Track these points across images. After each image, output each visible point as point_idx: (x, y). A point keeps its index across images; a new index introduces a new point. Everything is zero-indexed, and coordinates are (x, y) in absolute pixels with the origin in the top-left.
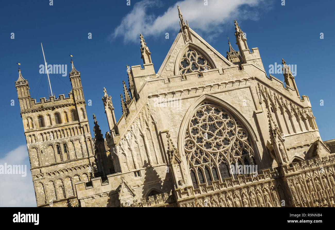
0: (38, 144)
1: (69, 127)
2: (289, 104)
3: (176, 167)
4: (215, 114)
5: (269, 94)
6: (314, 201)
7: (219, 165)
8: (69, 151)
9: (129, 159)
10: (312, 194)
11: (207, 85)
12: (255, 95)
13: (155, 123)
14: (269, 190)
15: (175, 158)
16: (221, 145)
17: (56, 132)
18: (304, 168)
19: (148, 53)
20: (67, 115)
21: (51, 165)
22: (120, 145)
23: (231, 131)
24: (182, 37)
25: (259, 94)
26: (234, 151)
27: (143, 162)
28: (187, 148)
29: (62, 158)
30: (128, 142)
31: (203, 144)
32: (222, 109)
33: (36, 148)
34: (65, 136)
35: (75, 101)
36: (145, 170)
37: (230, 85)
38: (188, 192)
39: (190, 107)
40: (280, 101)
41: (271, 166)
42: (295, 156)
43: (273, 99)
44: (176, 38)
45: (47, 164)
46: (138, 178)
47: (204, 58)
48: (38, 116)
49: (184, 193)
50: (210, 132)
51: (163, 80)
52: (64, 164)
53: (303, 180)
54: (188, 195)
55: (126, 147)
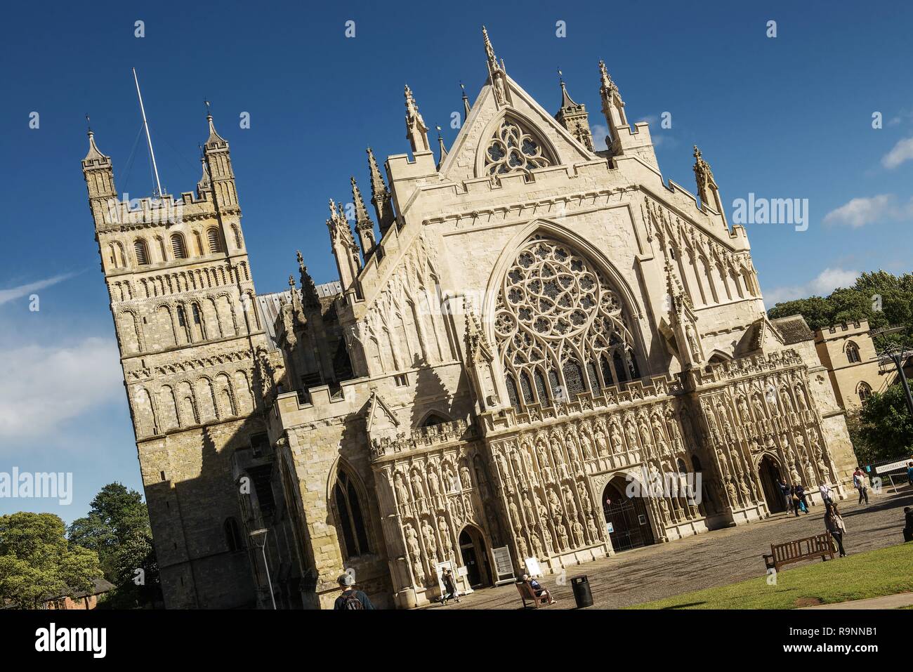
0: (136, 303)
1: (205, 266)
2: (706, 242)
3: (483, 368)
4: (557, 261)
5: (668, 221)
6: (750, 440)
7: (564, 364)
8: (205, 320)
9: (385, 351)
10: (747, 427)
11: (542, 200)
12: (639, 223)
13: (436, 277)
14: (663, 417)
15: (481, 351)
16: (568, 325)
17: (176, 277)
18: (733, 374)
19: (423, 128)
20: (199, 240)
21: (167, 351)
22: (366, 321)
23: (589, 296)
24: (491, 95)
25: (647, 220)
26: (594, 338)
27: (413, 357)
28: (500, 330)
29: (189, 335)
30: (381, 316)
31: (533, 321)
32: (570, 250)
33: (133, 312)
34: (197, 286)
35: (217, 208)
36: (416, 373)
37: (590, 200)
38: (506, 419)
39: (507, 244)
40: (689, 236)
41: (666, 370)
42: (715, 350)
43: (675, 231)
44: (479, 97)
45: (156, 347)
46: (403, 388)
47: (536, 141)
48: (136, 241)
49: (498, 422)
50: (547, 297)
51: (454, 188)
52: (195, 349)
53: (731, 398)
54: (507, 425)
55: (377, 325)
